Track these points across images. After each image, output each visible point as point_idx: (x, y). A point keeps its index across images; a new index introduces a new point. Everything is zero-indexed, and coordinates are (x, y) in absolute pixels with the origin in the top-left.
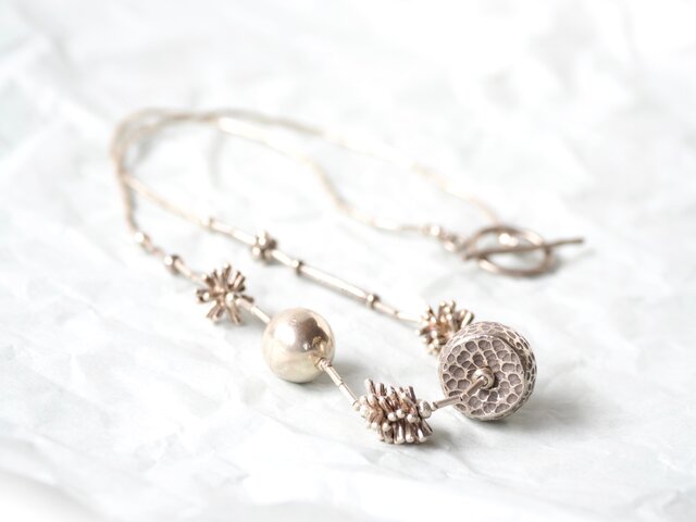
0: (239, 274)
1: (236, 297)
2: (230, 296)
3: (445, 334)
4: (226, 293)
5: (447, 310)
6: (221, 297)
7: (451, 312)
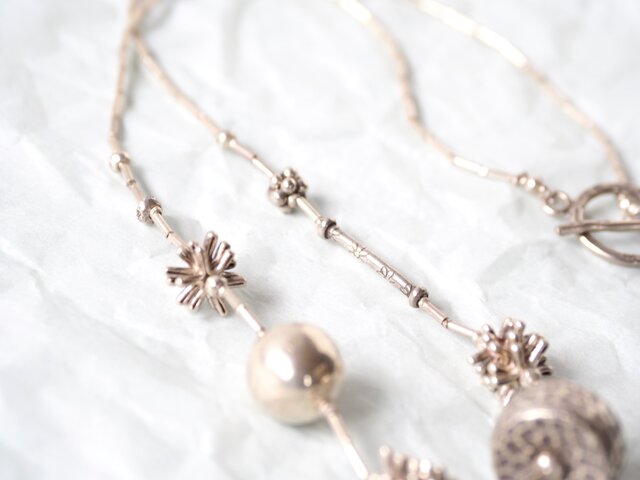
0: (227, 247)
1: (220, 283)
2: (212, 282)
3: (507, 368)
4: (207, 276)
5: (512, 335)
6: (199, 282)
7: (517, 340)
